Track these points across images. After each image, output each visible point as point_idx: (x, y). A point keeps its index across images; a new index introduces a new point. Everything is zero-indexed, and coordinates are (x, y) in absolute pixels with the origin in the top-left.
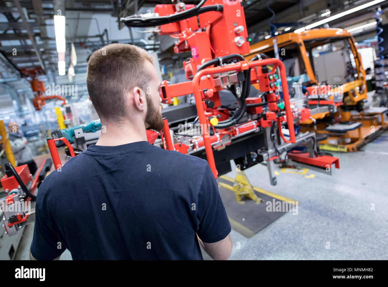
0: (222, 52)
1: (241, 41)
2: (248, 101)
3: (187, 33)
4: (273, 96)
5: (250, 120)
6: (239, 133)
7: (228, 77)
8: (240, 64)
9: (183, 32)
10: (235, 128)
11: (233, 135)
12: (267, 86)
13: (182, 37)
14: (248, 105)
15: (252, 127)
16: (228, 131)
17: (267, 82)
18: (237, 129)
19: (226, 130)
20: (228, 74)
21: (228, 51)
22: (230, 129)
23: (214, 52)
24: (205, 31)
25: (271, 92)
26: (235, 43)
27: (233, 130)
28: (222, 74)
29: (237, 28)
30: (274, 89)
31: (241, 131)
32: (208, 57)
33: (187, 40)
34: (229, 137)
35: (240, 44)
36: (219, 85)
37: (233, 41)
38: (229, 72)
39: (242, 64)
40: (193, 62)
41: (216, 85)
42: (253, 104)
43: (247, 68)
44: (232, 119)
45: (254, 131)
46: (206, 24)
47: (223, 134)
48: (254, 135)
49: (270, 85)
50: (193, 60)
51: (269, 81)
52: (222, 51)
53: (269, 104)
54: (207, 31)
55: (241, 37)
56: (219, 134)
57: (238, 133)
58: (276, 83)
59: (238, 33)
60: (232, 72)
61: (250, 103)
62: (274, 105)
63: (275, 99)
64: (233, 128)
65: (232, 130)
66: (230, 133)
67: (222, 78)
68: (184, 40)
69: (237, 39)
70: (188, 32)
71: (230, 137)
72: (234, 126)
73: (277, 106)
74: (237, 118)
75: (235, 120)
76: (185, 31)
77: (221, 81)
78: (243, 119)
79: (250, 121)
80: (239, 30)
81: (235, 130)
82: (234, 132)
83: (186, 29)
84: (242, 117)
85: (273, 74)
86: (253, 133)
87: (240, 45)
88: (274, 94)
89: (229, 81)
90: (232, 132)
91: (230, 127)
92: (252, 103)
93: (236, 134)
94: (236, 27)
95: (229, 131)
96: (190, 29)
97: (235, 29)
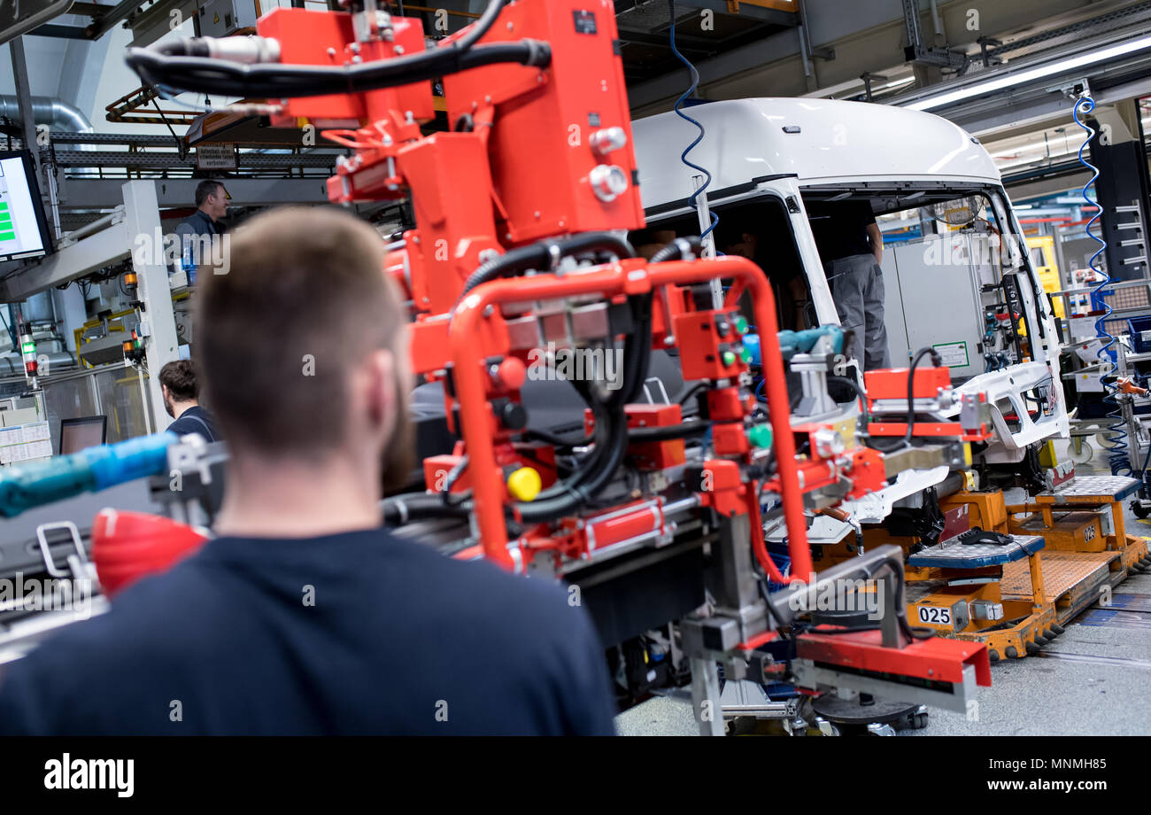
0: (538, 219)
1: (615, 181)
2: (630, 416)
3: (393, 128)
4: (729, 398)
5: (636, 493)
6: (598, 547)
7: (569, 315)
8: (618, 269)
9: (380, 125)
10: (580, 523)
11: (574, 554)
12: (710, 359)
13: (376, 143)
14: (632, 431)
15: (647, 524)
16: (554, 536)
17: (710, 343)
18: (590, 530)
19: (545, 532)
20: (569, 304)
21: (564, 218)
22: (561, 528)
23: (505, 214)
24: (471, 129)
25: (723, 383)
26: (590, 188)
27: (574, 532)
28: (543, 303)
29: (600, 135)
30: (734, 371)
31: (605, 537)
32: (482, 233)
33: (395, 159)
34: (553, 562)
35: (609, 192)
36: (524, 345)
37: (583, 180)
38: (574, 299)
39: (626, 271)
40: (418, 245)
41: (515, 347)
42: (651, 430)
43: (645, 288)
44: (576, 486)
45: (653, 540)
46: (475, 104)
47: (535, 550)
48: (653, 559)
49: (721, 355)
50: (415, 239)
51: (717, 340)
52: (537, 214)
53: (715, 429)
54: (481, 132)
55: (614, 167)
56: (520, 547)
57: (591, 545)
58: (740, 350)
59: (604, 151)
60: (585, 298)
61: (637, 426)
62: (734, 433)
63: (738, 412)
64: (572, 525)
65: (566, 530)
66: (561, 543)
67: (542, 319)
68: (381, 156)
69: (599, 174)
70: (400, 123)
71: (558, 564)
72: (576, 514)
73: (746, 438)
74: (592, 481)
75: (584, 490)
76: (385, 122)
77: (538, 332)
78: (613, 491)
79: (639, 499)
80: (607, 142)
81: (583, 533)
82: (577, 543)
83: (392, 113)
84: (609, 480)
85: (730, 316)
86: (647, 549)
87: (609, 198)
88: (734, 392)
89: (573, 332)
90: (570, 541)
91: (559, 521)
92: (645, 426)
93: (585, 549)
94: (597, 128)
95: (559, 535)
96: (409, 114)
97: (591, 137)
